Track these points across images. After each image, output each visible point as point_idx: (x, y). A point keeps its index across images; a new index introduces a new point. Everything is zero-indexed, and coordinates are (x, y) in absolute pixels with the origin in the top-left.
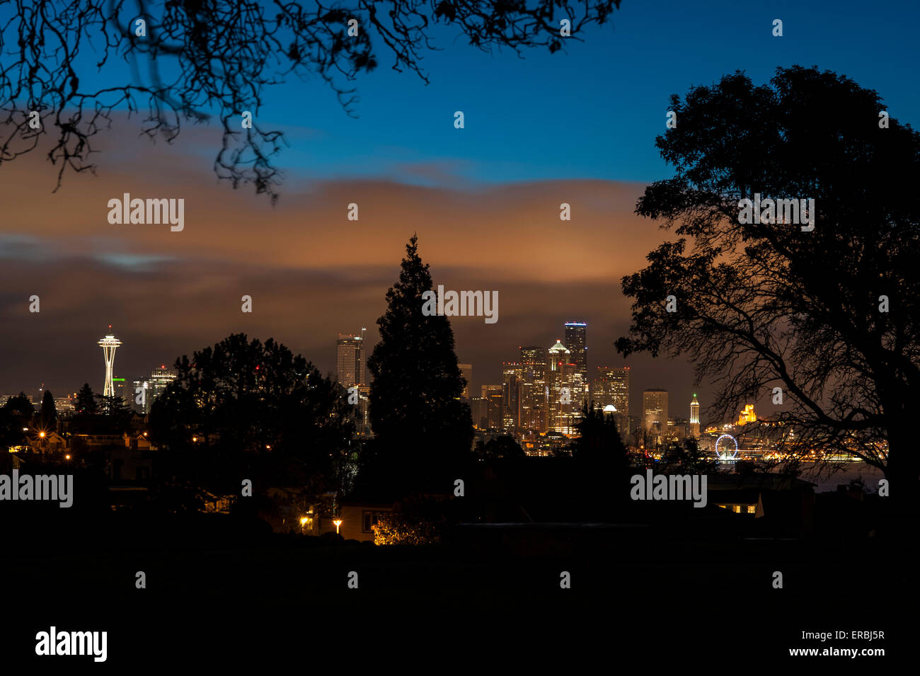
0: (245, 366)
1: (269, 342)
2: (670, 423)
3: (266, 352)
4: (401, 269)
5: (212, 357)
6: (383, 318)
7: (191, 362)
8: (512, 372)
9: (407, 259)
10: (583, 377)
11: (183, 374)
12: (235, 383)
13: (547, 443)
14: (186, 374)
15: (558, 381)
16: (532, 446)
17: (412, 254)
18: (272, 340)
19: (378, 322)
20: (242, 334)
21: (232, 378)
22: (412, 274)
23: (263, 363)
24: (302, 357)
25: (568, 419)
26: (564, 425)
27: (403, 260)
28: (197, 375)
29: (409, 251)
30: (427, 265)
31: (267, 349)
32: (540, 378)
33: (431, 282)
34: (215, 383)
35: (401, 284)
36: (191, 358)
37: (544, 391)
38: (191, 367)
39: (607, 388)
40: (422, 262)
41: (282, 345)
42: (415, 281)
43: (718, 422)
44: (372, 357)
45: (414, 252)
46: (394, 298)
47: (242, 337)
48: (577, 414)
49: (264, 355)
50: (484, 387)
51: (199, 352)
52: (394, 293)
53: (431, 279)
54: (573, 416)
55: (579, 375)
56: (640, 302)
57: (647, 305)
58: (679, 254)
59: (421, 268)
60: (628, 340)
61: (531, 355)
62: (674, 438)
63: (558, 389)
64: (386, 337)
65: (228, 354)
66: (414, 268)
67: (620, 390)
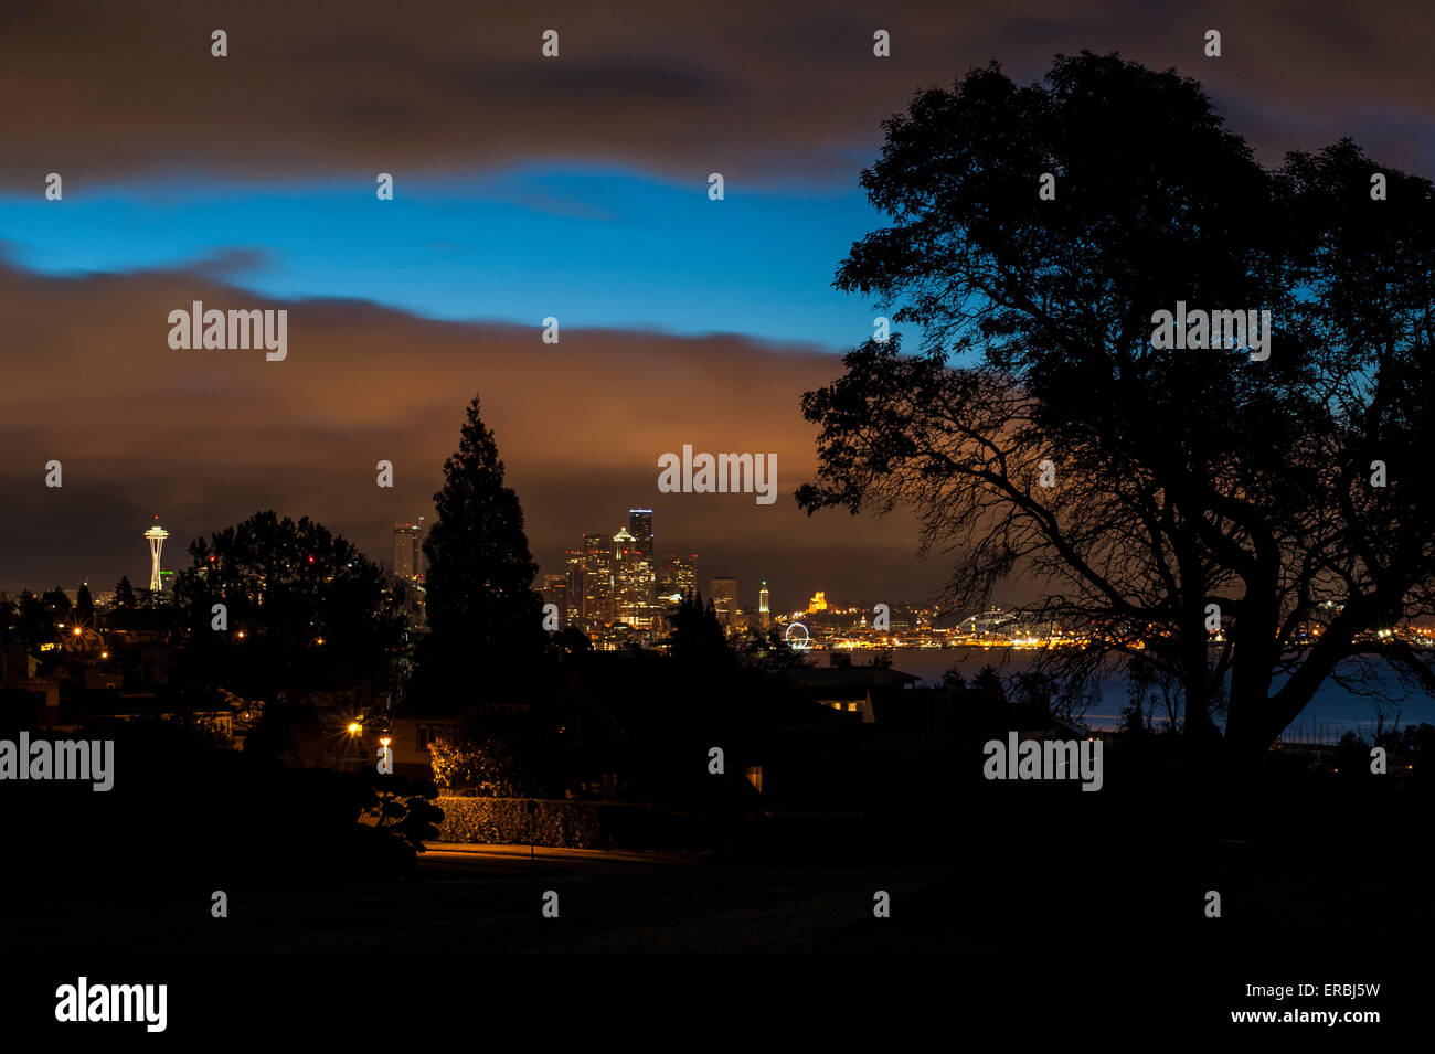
0: (275, 550)
1: (304, 522)
2: (738, 612)
3: (300, 533)
4: (461, 435)
5: (234, 539)
6: (440, 494)
7: (209, 546)
8: (576, 561)
9: (468, 424)
10: (649, 566)
11: (200, 559)
12: (262, 571)
13: (613, 634)
14: (203, 560)
15: (623, 570)
16: (597, 637)
17: (474, 419)
18: (306, 518)
20: (270, 512)
21: (259, 565)
22: (474, 441)
23: (296, 546)
24: (343, 539)
25: (634, 609)
26: (630, 615)
27: (464, 425)
29: (470, 415)
30: (492, 431)
31: (301, 529)
32: (605, 567)
33: (496, 451)
34: (238, 570)
35: (461, 454)
36: (209, 542)
37: (609, 580)
39: (674, 577)
40: (486, 428)
41: (318, 524)
42: (478, 449)
43: (789, 612)
44: (428, 539)
45: (476, 416)
46: (453, 470)
47: (271, 516)
48: (643, 603)
49: (298, 537)
50: (547, 576)
51: (219, 534)
52: (453, 464)
53: (496, 448)
54: (639, 605)
55: (645, 564)
56: (830, 432)
57: (839, 435)
58: (890, 357)
59: (485, 435)
60: (814, 487)
61: (595, 543)
62: (743, 626)
63: (624, 578)
64: (443, 516)
65: (254, 536)
66: (477, 435)
67: (687, 579)
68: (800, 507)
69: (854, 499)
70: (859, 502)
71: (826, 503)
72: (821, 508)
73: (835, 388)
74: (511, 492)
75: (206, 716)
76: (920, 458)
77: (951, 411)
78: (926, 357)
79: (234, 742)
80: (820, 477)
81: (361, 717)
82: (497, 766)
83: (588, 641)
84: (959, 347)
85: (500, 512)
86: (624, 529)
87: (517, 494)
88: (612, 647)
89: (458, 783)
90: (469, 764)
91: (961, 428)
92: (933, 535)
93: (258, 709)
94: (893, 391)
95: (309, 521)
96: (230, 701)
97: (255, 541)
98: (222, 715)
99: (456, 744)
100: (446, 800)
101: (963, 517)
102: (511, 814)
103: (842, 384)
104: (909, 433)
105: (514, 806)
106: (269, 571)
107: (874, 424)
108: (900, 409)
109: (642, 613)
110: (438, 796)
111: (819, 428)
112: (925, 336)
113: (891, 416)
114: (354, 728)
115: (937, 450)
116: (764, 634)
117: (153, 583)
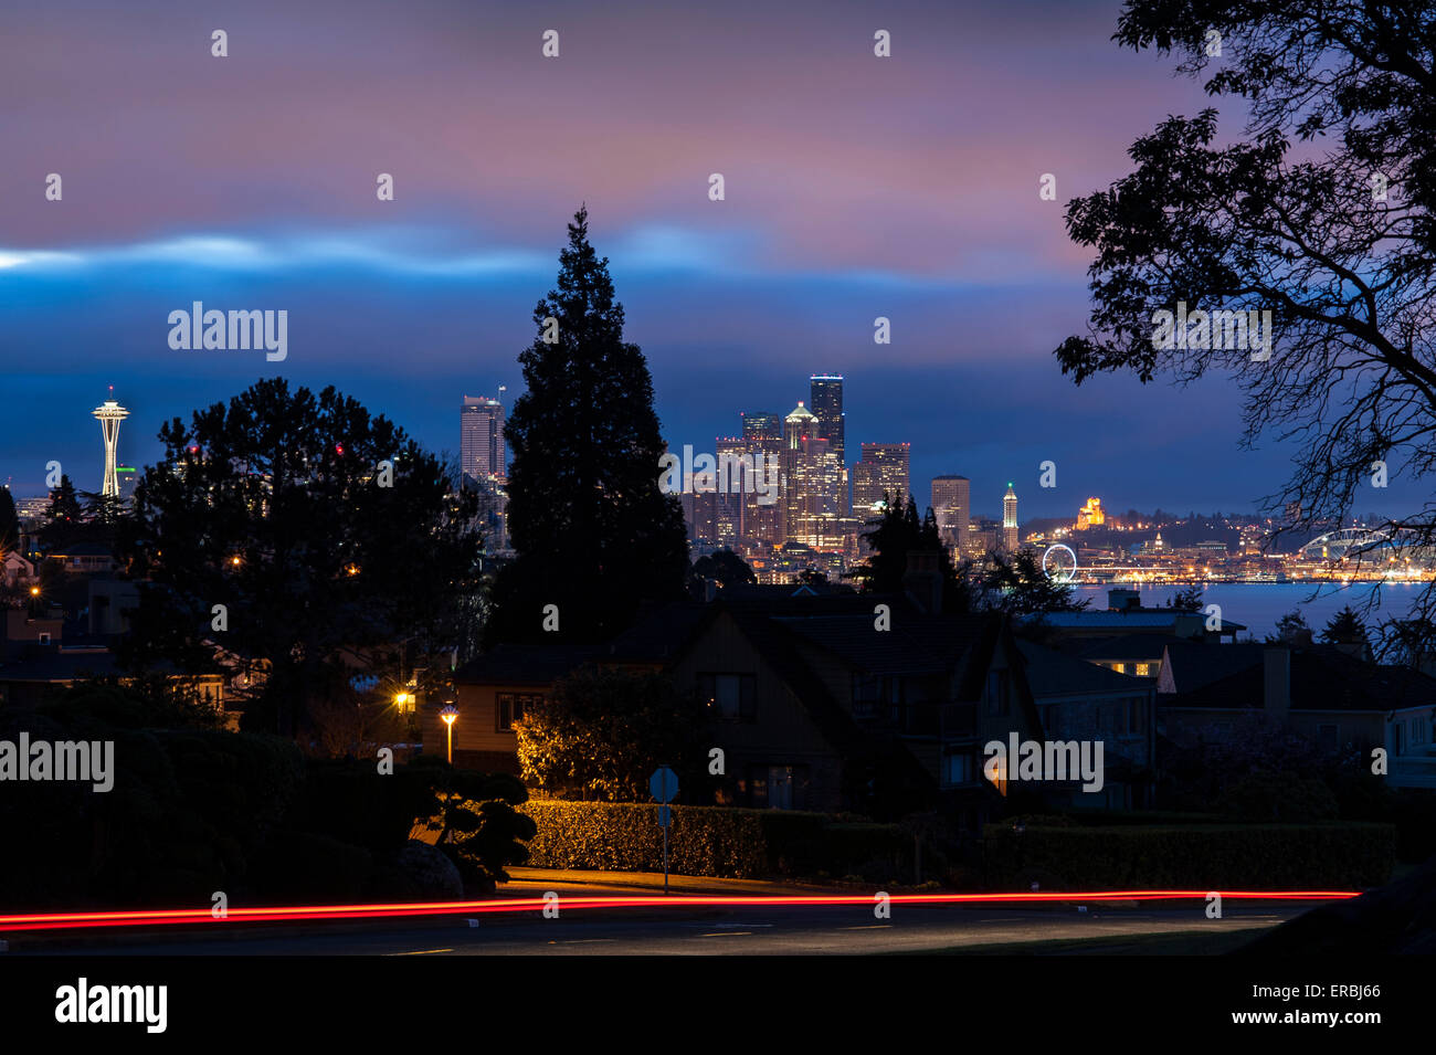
0: (286, 436)
1: (328, 394)
2: (972, 528)
3: (322, 411)
4: (560, 266)
6: (529, 353)
7: (188, 429)
8: (730, 452)
9: (569, 249)
10: (839, 459)
11: (175, 450)
12: (267, 466)
13: (786, 560)
14: (180, 451)
15: (800, 465)
16: (762, 565)
17: (578, 242)
18: (332, 389)
19: (522, 359)
20: (279, 379)
21: (262, 458)
22: (579, 274)
23: (317, 430)
24: (386, 419)
25: (817, 523)
26: (810, 533)
27: (564, 251)
28: (199, 453)
29: (573, 236)
30: (605, 259)
31: (324, 405)
33: (612, 288)
34: (232, 466)
35: (560, 293)
36: (188, 424)
37: (779, 479)
38: (189, 437)
39: (876, 476)
40: (596, 255)
41: (350, 398)
42: (584, 287)
43: (1045, 526)
44: (511, 420)
45: (582, 238)
46: (549, 317)
47: (280, 385)
48: (830, 515)
49: (319, 416)
51: (203, 412)
52: (547, 309)
53: (612, 284)
54: (824, 518)
55: (833, 456)
56: (1108, 258)
57: (1123, 263)
58: (1201, 145)
59: (595, 265)
60: (1086, 342)
61: (758, 426)
62: (978, 549)
63: (801, 477)
64: (534, 386)
65: (254, 415)
66: (582, 265)
67: (896, 478)
68: (1065, 370)
69: (1146, 359)
70: (1152, 364)
71: (1103, 365)
72: (1096, 372)
73: (1117, 192)
74: (634, 350)
75: (183, 681)
76: (1246, 297)
77: (1292, 226)
78: (1255, 145)
79: (225, 720)
80: (1094, 325)
81: (414, 682)
82: (614, 755)
83: (746, 571)
84: (1304, 131)
85: (617, 380)
86: (801, 405)
87: (643, 353)
88: (784, 580)
89: (557, 779)
90: (573, 753)
91: (1307, 252)
92: (1264, 414)
93: (261, 671)
94: (1204, 197)
95: (336, 393)
96: (219, 659)
97: (255, 424)
98: (207, 680)
99: (553, 723)
100: (538, 804)
101: (1311, 385)
102: (634, 827)
103: (1127, 187)
104: (1228, 259)
105: (638, 813)
106: (278, 467)
107: (1175, 247)
108: (1215, 224)
109: (828, 530)
110: (527, 799)
111: (1093, 252)
112: (1253, 113)
113: (1201, 234)
114: (403, 699)
115: (1271, 286)
116: (1010, 560)
117: (106, 485)
